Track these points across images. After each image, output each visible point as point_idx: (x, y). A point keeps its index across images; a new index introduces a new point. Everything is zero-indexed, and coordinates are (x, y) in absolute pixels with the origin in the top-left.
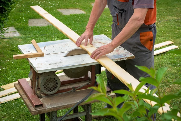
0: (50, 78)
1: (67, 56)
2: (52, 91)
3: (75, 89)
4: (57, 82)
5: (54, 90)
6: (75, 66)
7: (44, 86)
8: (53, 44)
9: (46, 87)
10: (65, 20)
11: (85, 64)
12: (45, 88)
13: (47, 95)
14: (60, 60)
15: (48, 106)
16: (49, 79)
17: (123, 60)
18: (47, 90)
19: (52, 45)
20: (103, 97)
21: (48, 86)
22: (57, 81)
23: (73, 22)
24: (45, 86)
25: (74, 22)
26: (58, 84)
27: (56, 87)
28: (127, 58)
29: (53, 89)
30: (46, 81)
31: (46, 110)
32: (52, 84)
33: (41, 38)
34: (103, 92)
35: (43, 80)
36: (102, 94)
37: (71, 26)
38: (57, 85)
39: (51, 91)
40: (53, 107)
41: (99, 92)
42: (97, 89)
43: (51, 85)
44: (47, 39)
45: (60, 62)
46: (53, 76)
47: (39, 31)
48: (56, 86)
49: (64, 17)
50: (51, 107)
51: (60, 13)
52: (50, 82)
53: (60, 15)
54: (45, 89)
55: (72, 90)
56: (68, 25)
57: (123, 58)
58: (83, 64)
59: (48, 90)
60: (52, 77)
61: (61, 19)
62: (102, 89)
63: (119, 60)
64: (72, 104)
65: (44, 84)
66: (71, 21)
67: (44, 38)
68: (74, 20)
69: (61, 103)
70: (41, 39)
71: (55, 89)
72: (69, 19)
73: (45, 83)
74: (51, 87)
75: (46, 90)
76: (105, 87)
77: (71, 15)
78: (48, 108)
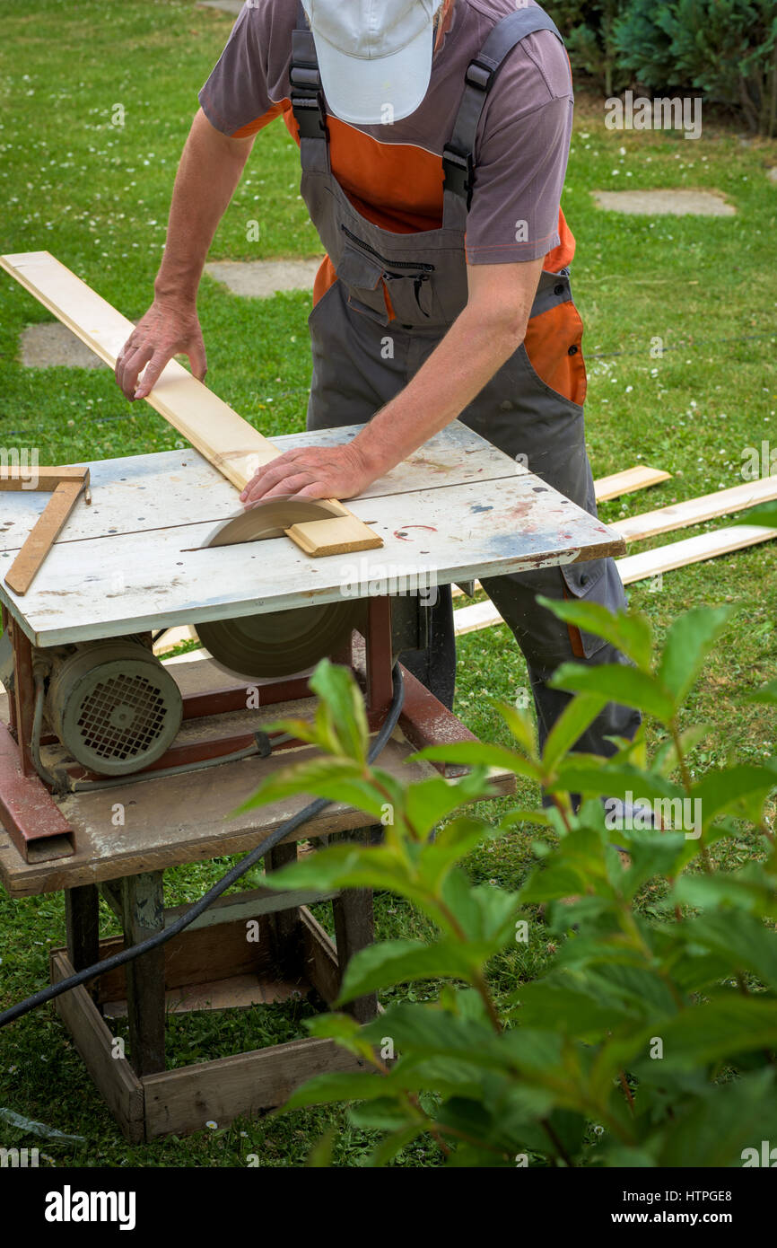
0: (115, 677)
1: (217, 542)
2: (134, 752)
3: (273, 742)
4: (161, 701)
5: (145, 748)
6: (260, 602)
7: (81, 723)
8: (138, 472)
9: (95, 728)
10: (241, 327)
11: (320, 592)
12: (92, 735)
13: (101, 778)
14: (176, 571)
15: (106, 842)
16: (111, 681)
17: (553, 562)
18: (104, 749)
19: (131, 480)
20: (346, 780)
21: (107, 723)
22: (157, 691)
23: (293, 339)
24: (88, 725)
25: (299, 337)
26: (164, 711)
27: (152, 733)
28: (576, 555)
29: (138, 744)
30: (96, 693)
31: (94, 867)
32: (131, 713)
33: (95, 437)
34: (349, 753)
35: (76, 687)
36: (342, 761)
37: (279, 363)
38: (160, 719)
39: (123, 757)
40: (134, 848)
41: (324, 752)
42: (312, 733)
43: (123, 718)
44: (133, 443)
45: (175, 583)
46: (134, 663)
47: (84, 398)
48: (156, 726)
49: (236, 312)
50: (123, 850)
51: (216, 285)
52: (118, 703)
53: (210, 296)
54: (87, 743)
55: (254, 747)
56: (261, 355)
57: (551, 555)
58: (311, 594)
59: (109, 750)
60: (130, 669)
61: (219, 320)
62: (337, 731)
63: (529, 567)
64: (254, 830)
65: (84, 715)
66: (278, 331)
67: (113, 435)
68: (295, 327)
69: (185, 826)
70: (93, 443)
71: (149, 740)
72: (266, 319)
73: (88, 708)
74: (127, 731)
75: (95, 745)
76: (357, 726)
77: (280, 299)
78: (106, 854)
